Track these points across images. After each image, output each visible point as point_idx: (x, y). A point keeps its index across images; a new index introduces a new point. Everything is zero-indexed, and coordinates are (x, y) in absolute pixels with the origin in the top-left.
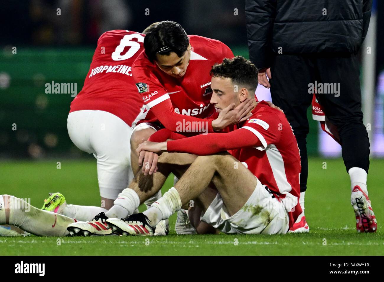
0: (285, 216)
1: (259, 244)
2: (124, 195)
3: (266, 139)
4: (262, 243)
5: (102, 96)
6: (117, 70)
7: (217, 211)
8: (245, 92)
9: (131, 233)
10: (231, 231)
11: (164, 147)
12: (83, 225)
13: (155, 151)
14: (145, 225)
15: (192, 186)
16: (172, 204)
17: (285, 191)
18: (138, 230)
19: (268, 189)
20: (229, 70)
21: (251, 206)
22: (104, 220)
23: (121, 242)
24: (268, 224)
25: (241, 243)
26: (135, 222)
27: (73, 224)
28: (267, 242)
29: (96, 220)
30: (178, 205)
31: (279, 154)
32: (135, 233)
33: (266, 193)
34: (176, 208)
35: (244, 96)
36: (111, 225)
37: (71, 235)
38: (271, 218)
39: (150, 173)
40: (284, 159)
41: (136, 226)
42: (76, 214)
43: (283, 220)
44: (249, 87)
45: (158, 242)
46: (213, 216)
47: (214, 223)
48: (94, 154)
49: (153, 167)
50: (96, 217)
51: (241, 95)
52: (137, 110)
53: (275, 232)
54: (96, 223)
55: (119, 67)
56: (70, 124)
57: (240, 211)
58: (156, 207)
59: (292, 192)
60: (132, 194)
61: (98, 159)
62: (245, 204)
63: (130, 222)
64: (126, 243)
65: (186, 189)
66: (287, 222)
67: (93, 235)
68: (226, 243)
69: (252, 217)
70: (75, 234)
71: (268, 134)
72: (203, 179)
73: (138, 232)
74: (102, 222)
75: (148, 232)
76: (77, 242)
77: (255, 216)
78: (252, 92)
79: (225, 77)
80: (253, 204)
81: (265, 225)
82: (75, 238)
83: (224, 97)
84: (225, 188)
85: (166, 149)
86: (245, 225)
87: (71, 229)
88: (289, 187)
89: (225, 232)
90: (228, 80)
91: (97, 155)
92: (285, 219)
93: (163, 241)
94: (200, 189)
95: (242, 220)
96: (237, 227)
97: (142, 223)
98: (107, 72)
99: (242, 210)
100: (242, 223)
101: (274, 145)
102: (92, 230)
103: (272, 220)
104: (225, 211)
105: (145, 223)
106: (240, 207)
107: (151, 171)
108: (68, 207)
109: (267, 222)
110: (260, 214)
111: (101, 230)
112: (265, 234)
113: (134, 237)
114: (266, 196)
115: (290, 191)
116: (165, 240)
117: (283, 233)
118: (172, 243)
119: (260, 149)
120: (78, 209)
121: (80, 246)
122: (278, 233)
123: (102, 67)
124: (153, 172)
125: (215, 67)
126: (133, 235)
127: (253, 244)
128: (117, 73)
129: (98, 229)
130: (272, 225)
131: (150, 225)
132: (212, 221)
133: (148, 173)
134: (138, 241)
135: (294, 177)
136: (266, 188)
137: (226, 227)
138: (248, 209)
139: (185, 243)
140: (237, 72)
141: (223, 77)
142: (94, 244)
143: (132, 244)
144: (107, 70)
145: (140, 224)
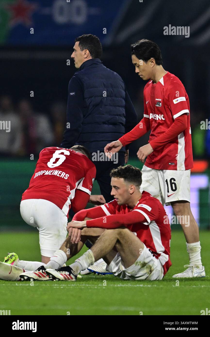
0: (161, 268)
1: (144, 286)
2: (57, 254)
3: (149, 217)
4: (146, 286)
5: (42, 190)
6: (52, 173)
7: (117, 264)
8: (133, 187)
9: (61, 279)
10: (126, 278)
11: (84, 225)
12: (30, 275)
13: (79, 227)
14: (70, 274)
15: (102, 249)
16: (89, 261)
17: (160, 251)
18: (66, 277)
19: (151, 251)
20: (122, 173)
21: (140, 262)
22: (44, 271)
23: (54, 285)
24: (150, 274)
25: (132, 286)
26: (64, 272)
27: (23, 274)
28: (149, 285)
29: (38, 271)
30: (93, 261)
31: (157, 227)
32: (64, 279)
33: (149, 253)
34: (91, 263)
35: (133, 190)
36: (48, 274)
37: (22, 280)
38: (152, 270)
39: (76, 242)
40: (160, 230)
41: (65, 275)
42: (25, 267)
43: (160, 270)
44: (136, 184)
45: (78, 285)
46: (114, 268)
47: (115, 273)
48: (37, 228)
49: (78, 239)
50: (38, 268)
51: (131, 189)
52: (65, 198)
53: (155, 279)
54: (39, 273)
55: (53, 171)
56: (22, 208)
57: (133, 265)
58: (78, 263)
59: (165, 252)
60: (62, 254)
61: (40, 231)
62: (136, 261)
63: (61, 272)
64: (58, 285)
65: (98, 250)
66: (162, 272)
67: (36, 281)
68: (123, 286)
69: (140, 269)
70: (24, 280)
71: (150, 214)
72: (109, 245)
73: (66, 279)
74: (42, 272)
75: (72, 278)
76: (25, 285)
77: (142, 268)
78: (137, 187)
79: (120, 178)
80: (141, 261)
81: (148, 274)
82: (24, 282)
83: (119, 191)
84: (123, 250)
85: (86, 226)
86: (135, 274)
87: (22, 276)
88: (163, 249)
89: (122, 278)
90: (122, 179)
91: (39, 228)
92: (161, 270)
93: (82, 284)
94: (107, 251)
95: (133, 271)
96: (130, 275)
97: (69, 273)
98: (45, 174)
99: (134, 265)
100: (134, 273)
101: (154, 221)
102: (36, 277)
103: (153, 271)
104: (122, 265)
105: (70, 273)
106: (133, 263)
107: (77, 241)
108: (20, 262)
109: (150, 272)
110: (145, 267)
111: (41, 277)
112: (148, 280)
113: (63, 282)
114: (149, 256)
115: (163, 252)
116: (83, 284)
117: (160, 279)
118: (87, 285)
119: (146, 224)
120: (26, 264)
121: (28, 288)
122: (156, 279)
123: (42, 171)
124: (78, 242)
125: (113, 171)
126: (62, 280)
127: (140, 287)
128: (51, 175)
129: (40, 277)
130: (153, 274)
131: (73, 274)
132: (114, 271)
133: (75, 242)
134: (65, 285)
135: (167, 242)
136: (149, 250)
137: (123, 275)
138: (138, 264)
139: (96, 286)
140: (128, 174)
141: (118, 178)
142: (37, 286)
143: (61, 286)
144: (45, 173)
145: (67, 273)
